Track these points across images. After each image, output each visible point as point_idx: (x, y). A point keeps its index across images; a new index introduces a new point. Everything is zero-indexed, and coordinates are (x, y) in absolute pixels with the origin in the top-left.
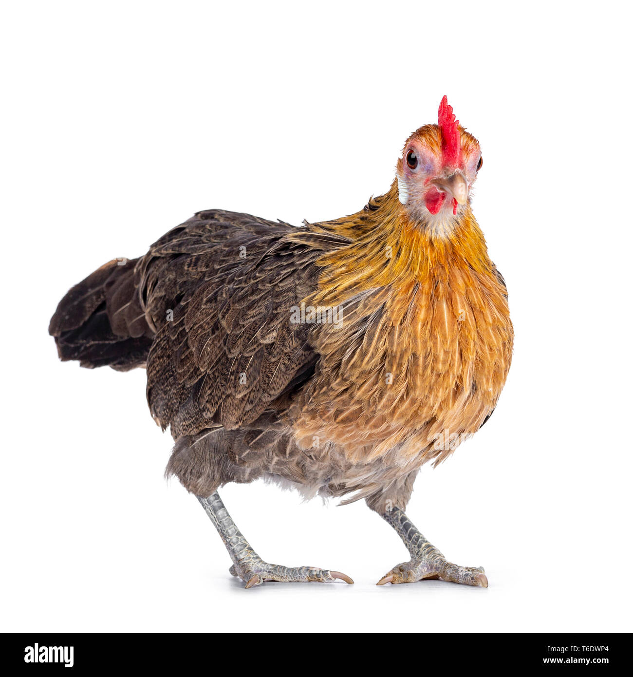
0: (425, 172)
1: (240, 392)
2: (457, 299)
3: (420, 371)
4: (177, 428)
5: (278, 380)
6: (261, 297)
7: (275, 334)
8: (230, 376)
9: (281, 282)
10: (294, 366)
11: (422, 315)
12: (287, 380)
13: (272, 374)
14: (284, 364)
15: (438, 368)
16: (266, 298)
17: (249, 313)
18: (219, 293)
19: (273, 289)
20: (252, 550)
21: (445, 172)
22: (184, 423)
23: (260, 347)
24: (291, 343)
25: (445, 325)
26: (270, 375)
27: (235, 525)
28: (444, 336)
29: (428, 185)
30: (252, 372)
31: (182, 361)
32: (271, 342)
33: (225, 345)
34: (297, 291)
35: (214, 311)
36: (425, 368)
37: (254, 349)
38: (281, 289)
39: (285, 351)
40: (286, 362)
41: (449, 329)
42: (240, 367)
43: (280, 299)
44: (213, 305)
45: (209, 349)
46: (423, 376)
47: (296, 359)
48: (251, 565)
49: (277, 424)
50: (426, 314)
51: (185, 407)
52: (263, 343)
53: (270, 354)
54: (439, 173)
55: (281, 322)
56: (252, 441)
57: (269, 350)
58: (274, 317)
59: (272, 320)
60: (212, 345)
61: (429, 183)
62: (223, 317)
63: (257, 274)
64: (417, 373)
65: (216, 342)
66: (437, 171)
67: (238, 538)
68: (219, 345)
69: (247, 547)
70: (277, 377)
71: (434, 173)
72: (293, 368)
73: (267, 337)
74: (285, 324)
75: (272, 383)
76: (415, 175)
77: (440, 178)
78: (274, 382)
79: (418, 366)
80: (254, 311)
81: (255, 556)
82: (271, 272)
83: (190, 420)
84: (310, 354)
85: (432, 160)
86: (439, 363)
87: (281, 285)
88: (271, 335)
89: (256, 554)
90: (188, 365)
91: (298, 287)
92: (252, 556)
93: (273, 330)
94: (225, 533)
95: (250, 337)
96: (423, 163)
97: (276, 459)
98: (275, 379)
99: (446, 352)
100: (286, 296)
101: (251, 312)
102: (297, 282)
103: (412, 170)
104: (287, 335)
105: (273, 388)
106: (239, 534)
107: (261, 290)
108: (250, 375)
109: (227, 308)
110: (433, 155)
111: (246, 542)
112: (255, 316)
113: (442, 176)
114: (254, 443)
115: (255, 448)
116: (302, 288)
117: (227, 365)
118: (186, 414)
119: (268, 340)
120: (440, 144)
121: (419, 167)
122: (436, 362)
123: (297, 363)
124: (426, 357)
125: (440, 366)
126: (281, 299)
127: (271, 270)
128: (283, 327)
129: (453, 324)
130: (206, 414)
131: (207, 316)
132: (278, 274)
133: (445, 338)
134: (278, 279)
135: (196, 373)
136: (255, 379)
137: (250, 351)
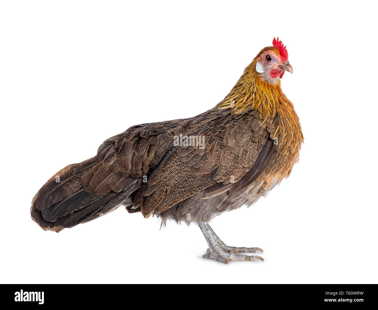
13: (255, 153)
62: (227, 143)
66: (279, 62)
70: (257, 154)
85: (277, 59)
96: (274, 60)
103: (268, 62)
113: (282, 64)
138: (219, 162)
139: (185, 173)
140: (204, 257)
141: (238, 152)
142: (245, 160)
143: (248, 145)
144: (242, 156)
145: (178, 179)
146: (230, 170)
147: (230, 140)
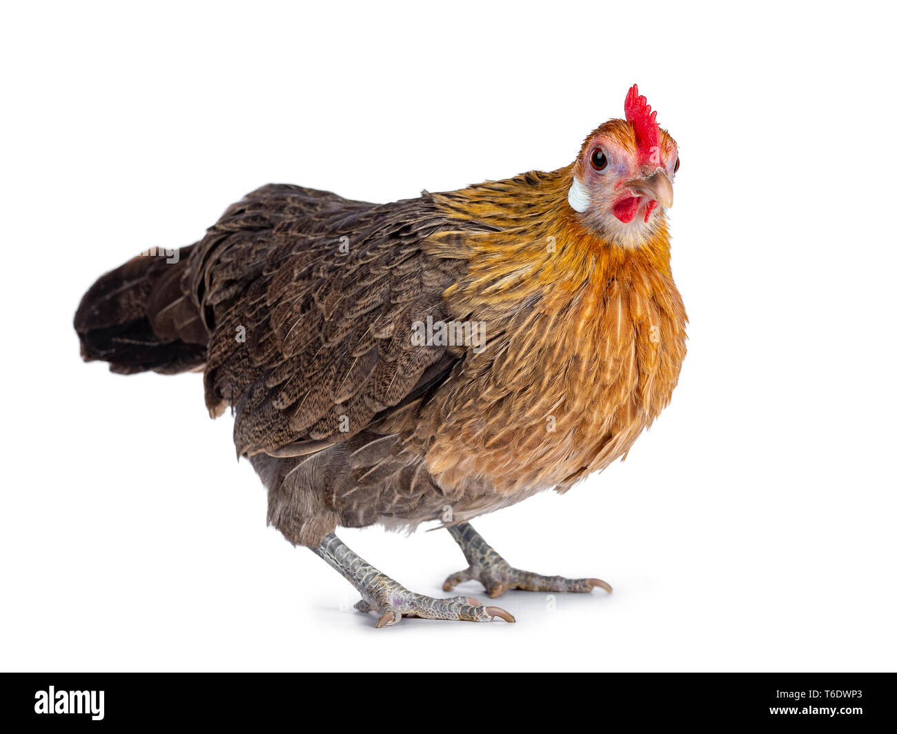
0: (617, 173)
1: (340, 397)
2: (636, 299)
3: (581, 378)
4: (245, 435)
5: (398, 387)
6: (374, 284)
7: (392, 327)
9: (400, 264)
10: (414, 368)
11: (588, 312)
12: (409, 387)
13: (390, 381)
14: (402, 365)
15: (605, 378)
16: (381, 283)
17: (359, 302)
18: (315, 269)
19: (391, 274)
21: (644, 173)
22: (257, 429)
23: (374, 345)
25: (617, 329)
26: (387, 382)
28: (614, 341)
29: (620, 189)
30: (358, 372)
31: (260, 345)
32: (388, 337)
33: (320, 330)
34: (424, 278)
35: (307, 288)
36: (588, 374)
37: (366, 348)
38: (402, 274)
39: (404, 348)
40: (405, 363)
41: (621, 333)
42: (343, 366)
43: (400, 287)
44: (306, 282)
45: (297, 333)
46: (584, 384)
47: (417, 359)
48: (387, 593)
49: (402, 454)
50: (592, 311)
51: (261, 410)
52: (378, 338)
53: (386, 352)
54: (635, 174)
55: (401, 313)
56: (363, 474)
58: (390, 307)
59: (389, 310)
60: (301, 330)
61: (621, 186)
62: (321, 299)
63: (368, 253)
64: (577, 379)
65: (307, 325)
66: (632, 171)
67: (366, 569)
68: (310, 329)
70: (397, 383)
71: (628, 173)
72: (413, 371)
73: (384, 330)
74: (405, 316)
75: (390, 392)
76: (603, 177)
77: (637, 178)
78: (394, 390)
79: (579, 371)
80: (366, 300)
82: (386, 251)
83: (264, 424)
84: (435, 354)
85: (625, 160)
86: (607, 372)
87: (401, 267)
88: (388, 328)
90: (270, 351)
91: (426, 273)
92: (386, 583)
93: (390, 322)
95: (361, 333)
96: (614, 163)
97: (398, 497)
98: (393, 387)
99: (616, 361)
100: (409, 283)
101: (362, 302)
102: (424, 266)
103: (598, 172)
104: (407, 328)
105: (391, 397)
107: (374, 275)
108: (354, 376)
109: (325, 287)
110: (625, 153)
112: (367, 307)
113: (639, 177)
114: (366, 477)
115: (366, 484)
116: (431, 275)
118: (261, 417)
119: (386, 333)
120: (634, 141)
121: (608, 168)
122: (603, 371)
123: (419, 364)
124: (590, 362)
125: (608, 376)
126: (403, 287)
127: (387, 248)
128: (403, 318)
129: (628, 329)
131: (296, 293)
132: (398, 254)
133: (615, 344)
134: (399, 260)
135: (276, 358)
136: (361, 381)
137: (361, 350)
147: (333, 295)
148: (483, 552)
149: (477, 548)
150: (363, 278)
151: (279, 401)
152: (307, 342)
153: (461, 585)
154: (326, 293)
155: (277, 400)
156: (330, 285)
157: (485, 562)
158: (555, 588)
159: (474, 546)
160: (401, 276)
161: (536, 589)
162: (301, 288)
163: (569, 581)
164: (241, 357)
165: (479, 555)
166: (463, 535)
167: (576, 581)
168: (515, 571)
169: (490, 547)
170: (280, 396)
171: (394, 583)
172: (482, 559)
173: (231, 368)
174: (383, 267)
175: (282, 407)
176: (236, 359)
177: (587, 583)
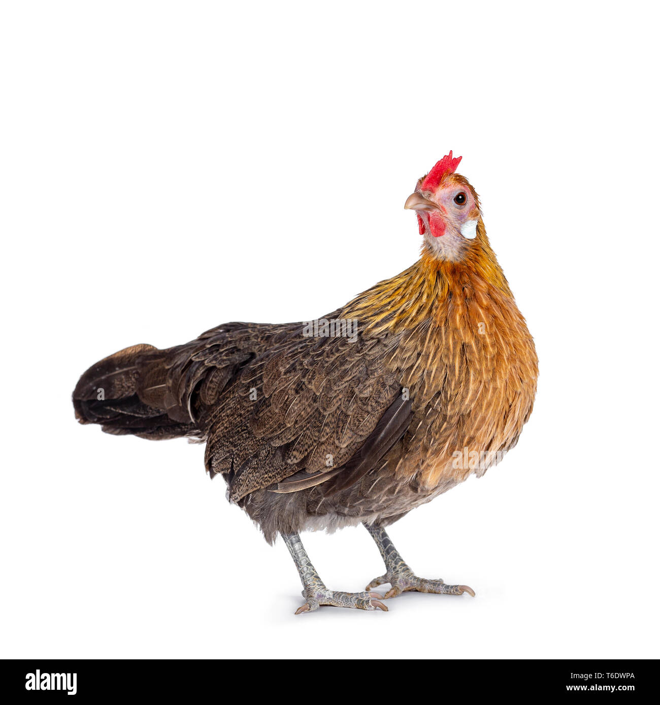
1: (344, 443)
6: (353, 366)
8: (324, 427)
9: (369, 351)
10: (379, 408)
13: (364, 419)
16: (358, 365)
17: (342, 380)
18: (297, 364)
20: (318, 578)
24: (386, 395)
26: (361, 420)
27: (307, 557)
32: (367, 395)
35: (295, 377)
43: (375, 366)
44: (293, 374)
45: (296, 408)
48: (314, 590)
52: (362, 397)
53: (364, 404)
57: (364, 401)
59: (367, 380)
60: (299, 405)
62: (310, 382)
65: (304, 402)
67: (308, 568)
68: (307, 403)
69: (315, 575)
70: (368, 421)
72: (377, 410)
73: (364, 392)
74: (379, 380)
81: (319, 583)
88: (368, 390)
89: (321, 582)
90: (271, 423)
92: (317, 583)
93: (369, 386)
94: (298, 563)
98: (365, 423)
100: (380, 363)
101: (345, 380)
104: (382, 389)
105: (362, 430)
106: (309, 564)
109: (311, 375)
111: (314, 572)
112: (349, 380)
117: (321, 418)
123: (382, 406)
128: (378, 382)
130: (292, 461)
131: (287, 382)
138: (283, 415)
139: (239, 420)
140: (299, 611)
141: (325, 406)
142: (341, 432)
143: (350, 401)
144: (338, 424)
145: (228, 426)
146: (309, 443)
147: (318, 378)
148: (396, 563)
149: (393, 560)
150: (342, 364)
151: (292, 458)
152: (308, 414)
153: (380, 586)
154: (313, 377)
155: (290, 458)
156: (314, 372)
157: (396, 570)
158: (437, 591)
159: (391, 558)
160: (373, 360)
161: (426, 591)
162: (290, 378)
163: (448, 587)
164: (240, 430)
165: (393, 565)
166: (386, 550)
167: (452, 587)
168: (415, 578)
169: (402, 560)
170: (292, 455)
171: (322, 585)
172: (395, 568)
173: (231, 440)
174: (357, 355)
175: (295, 461)
176: (236, 433)
177: (458, 588)
